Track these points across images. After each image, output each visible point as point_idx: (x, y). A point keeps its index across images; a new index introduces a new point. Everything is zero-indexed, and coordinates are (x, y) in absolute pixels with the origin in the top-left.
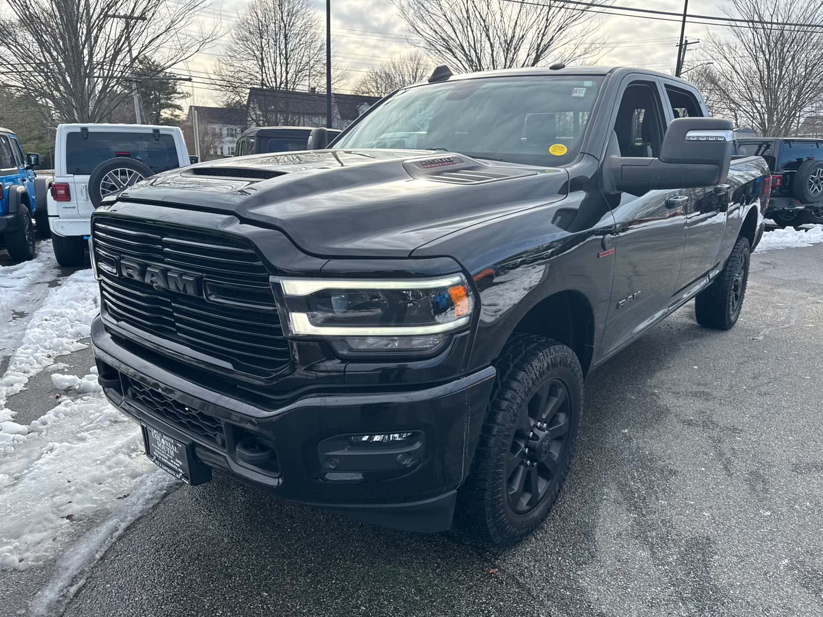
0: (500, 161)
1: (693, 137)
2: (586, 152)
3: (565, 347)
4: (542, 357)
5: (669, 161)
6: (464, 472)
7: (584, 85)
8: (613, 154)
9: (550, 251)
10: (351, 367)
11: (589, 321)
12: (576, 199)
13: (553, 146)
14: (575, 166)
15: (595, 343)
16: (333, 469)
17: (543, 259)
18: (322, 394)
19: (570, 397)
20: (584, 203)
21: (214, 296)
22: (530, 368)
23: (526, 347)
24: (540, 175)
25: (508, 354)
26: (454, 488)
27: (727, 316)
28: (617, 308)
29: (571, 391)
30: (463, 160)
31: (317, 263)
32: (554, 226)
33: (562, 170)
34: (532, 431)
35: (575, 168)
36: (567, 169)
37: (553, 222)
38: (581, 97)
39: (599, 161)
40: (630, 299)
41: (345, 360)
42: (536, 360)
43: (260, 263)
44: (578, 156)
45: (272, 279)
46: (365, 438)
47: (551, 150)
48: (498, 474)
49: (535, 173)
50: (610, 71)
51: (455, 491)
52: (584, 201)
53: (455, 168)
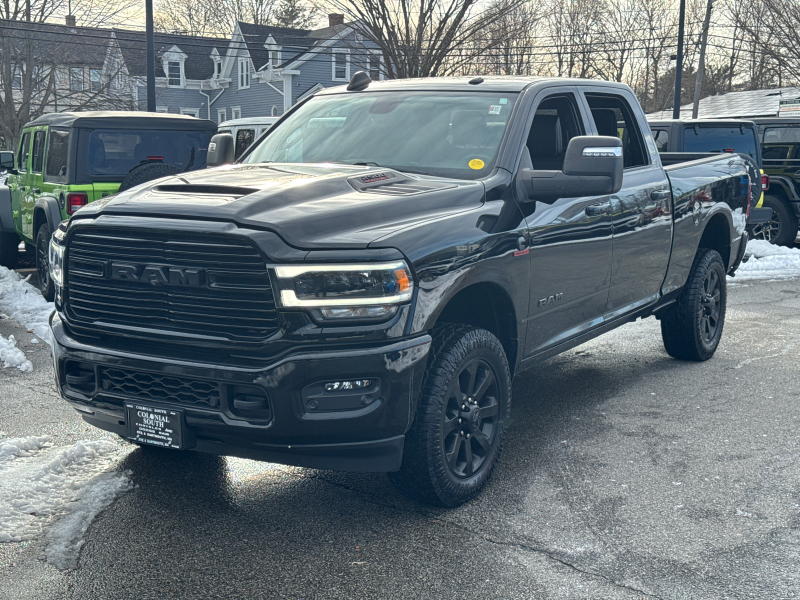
0: (426, 174)
1: (589, 153)
2: (501, 166)
3: (489, 332)
4: (469, 337)
5: (570, 173)
6: (410, 416)
7: (500, 103)
8: (525, 167)
9: (478, 255)
10: (327, 330)
11: (511, 314)
12: (495, 207)
13: (472, 161)
14: (489, 179)
15: (519, 336)
16: (313, 409)
17: (470, 262)
18: (304, 352)
19: (497, 381)
20: (504, 209)
21: (214, 284)
22: (459, 344)
23: (455, 330)
24: (460, 187)
25: (441, 335)
26: (403, 433)
27: (697, 342)
28: (538, 306)
29: (498, 376)
30: (396, 175)
31: (302, 254)
32: (479, 230)
33: (478, 183)
34: (464, 404)
35: (491, 180)
36: (484, 182)
37: (477, 226)
38: (497, 115)
39: (512, 174)
40: (552, 299)
41: (320, 325)
42: (464, 338)
43: (258, 255)
44: (494, 170)
45: (268, 266)
46: (336, 385)
47: (470, 164)
48: (437, 427)
49: (455, 185)
50: (525, 88)
51: (403, 436)
52: (503, 208)
53: (389, 182)
